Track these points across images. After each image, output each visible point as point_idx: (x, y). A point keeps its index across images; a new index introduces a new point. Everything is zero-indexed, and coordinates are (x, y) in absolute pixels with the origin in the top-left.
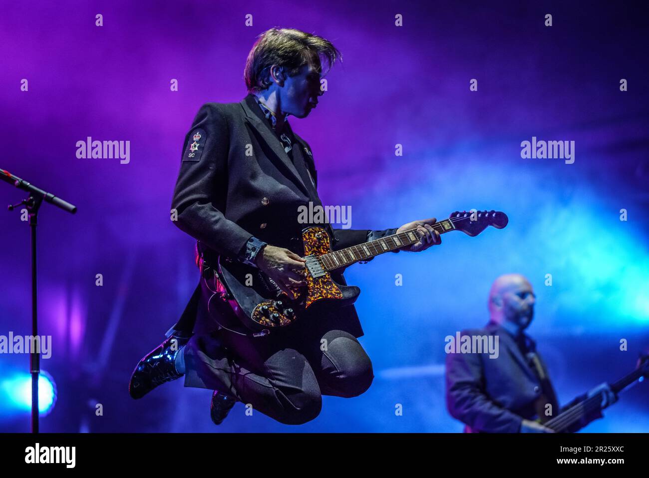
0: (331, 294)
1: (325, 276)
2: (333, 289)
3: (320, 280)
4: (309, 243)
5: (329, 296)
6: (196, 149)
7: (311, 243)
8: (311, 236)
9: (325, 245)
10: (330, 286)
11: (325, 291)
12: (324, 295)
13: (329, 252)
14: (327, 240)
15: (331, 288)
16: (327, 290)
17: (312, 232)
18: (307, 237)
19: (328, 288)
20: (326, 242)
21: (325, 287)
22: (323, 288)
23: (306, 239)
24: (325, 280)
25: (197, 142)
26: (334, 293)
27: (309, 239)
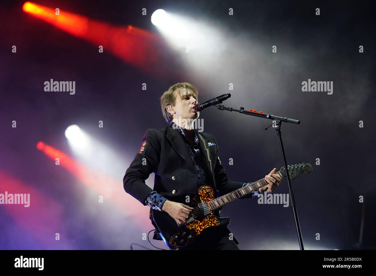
0: (214, 223)
1: (211, 213)
2: (215, 220)
3: (208, 216)
4: (202, 196)
5: (213, 225)
6: (143, 150)
7: (203, 195)
8: (203, 191)
9: (211, 196)
10: (213, 219)
11: (210, 222)
12: (210, 224)
13: (213, 199)
14: (212, 193)
15: (214, 220)
16: (211, 221)
17: (204, 189)
18: (201, 192)
19: (212, 220)
20: (211, 194)
21: (211, 220)
22: (209, 220)
23: (201, 193)
24: (211, 216)
25: (144, 147)
26: (215, 223)
27: (203, 193)
